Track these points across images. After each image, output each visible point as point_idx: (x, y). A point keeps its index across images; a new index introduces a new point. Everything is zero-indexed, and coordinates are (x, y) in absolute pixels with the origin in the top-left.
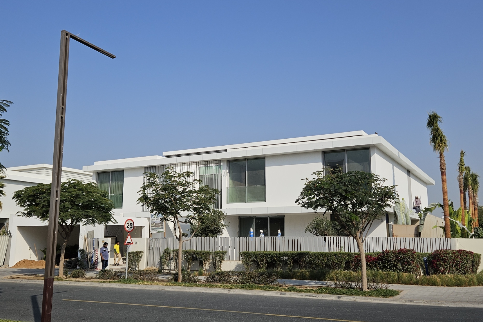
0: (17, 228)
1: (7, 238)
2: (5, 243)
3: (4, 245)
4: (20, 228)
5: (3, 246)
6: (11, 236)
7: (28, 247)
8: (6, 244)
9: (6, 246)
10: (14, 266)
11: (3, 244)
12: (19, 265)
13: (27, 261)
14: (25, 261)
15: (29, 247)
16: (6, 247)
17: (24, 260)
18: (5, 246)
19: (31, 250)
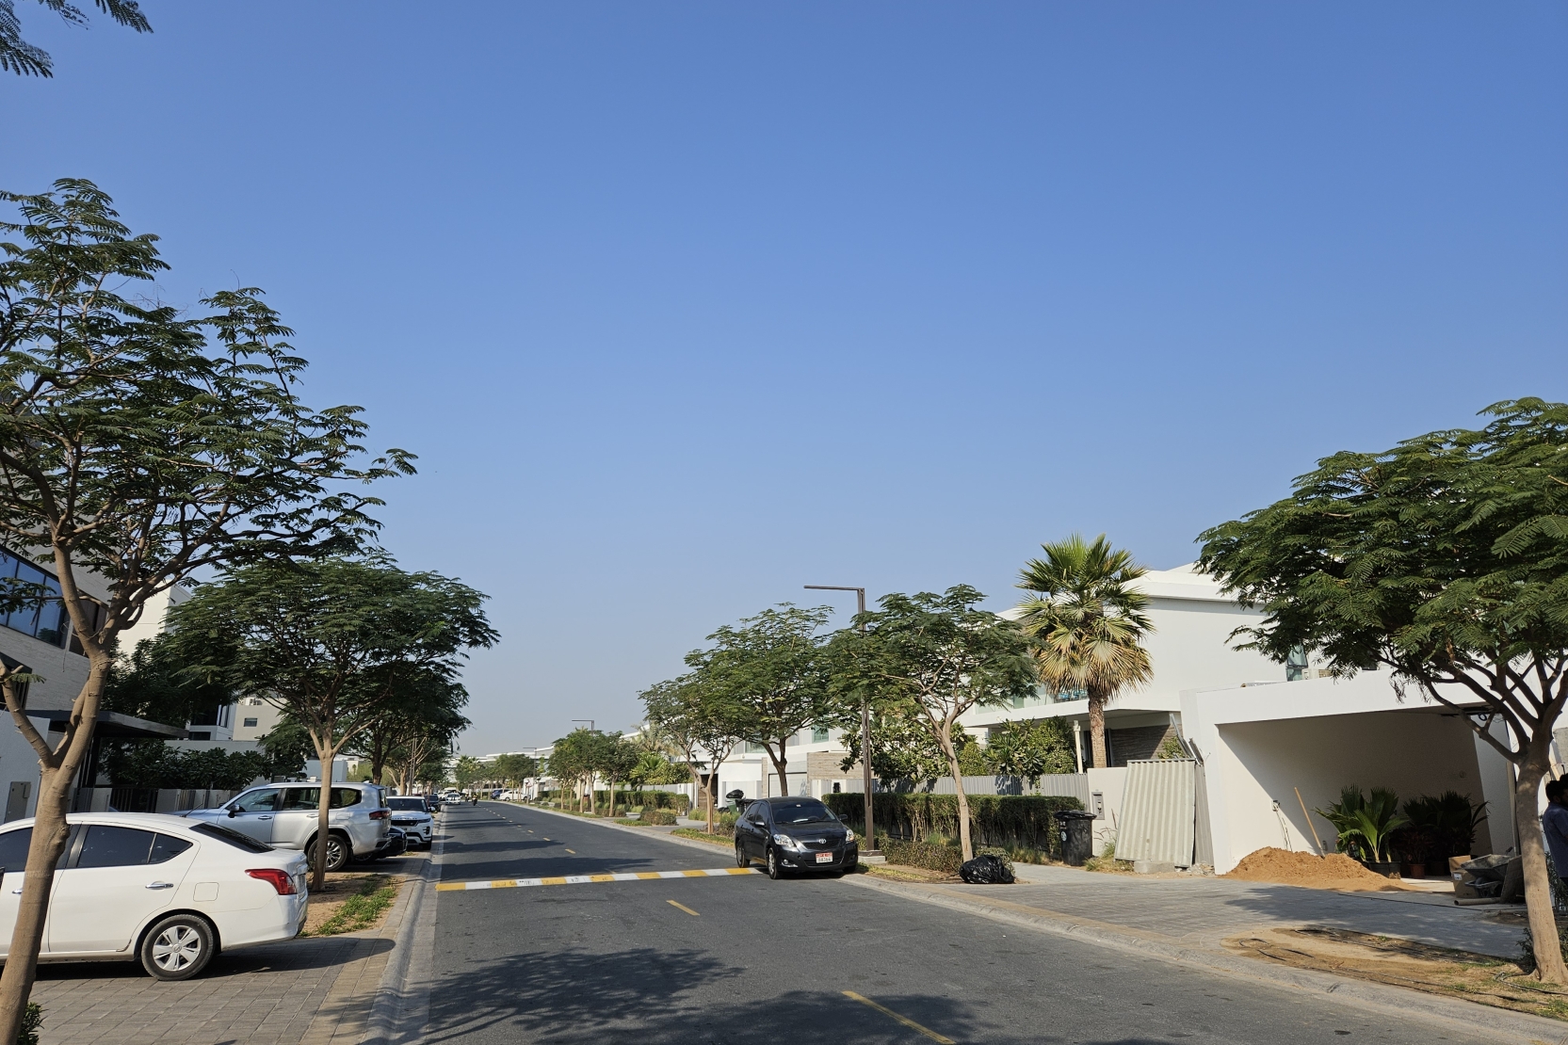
0: (1217, 730)
1: (1190, 766)
2: (1184, 784)
3: (1183, 791)
4: (1225, 729)
5: (1179, 794)
6: (1201, 760)
7: (1268, 801)
8: (1190, 787)
9: (1189, 796)
10: (1235, 871)
11: (1180, 789)
12: (1251, 867)
13: (1278, 853)
14: (1270, 854)
15: (1271, 800)
16: (1190, 799)
17: (1268, 851)
18: (1187, 796)
19: (1280, 811)
